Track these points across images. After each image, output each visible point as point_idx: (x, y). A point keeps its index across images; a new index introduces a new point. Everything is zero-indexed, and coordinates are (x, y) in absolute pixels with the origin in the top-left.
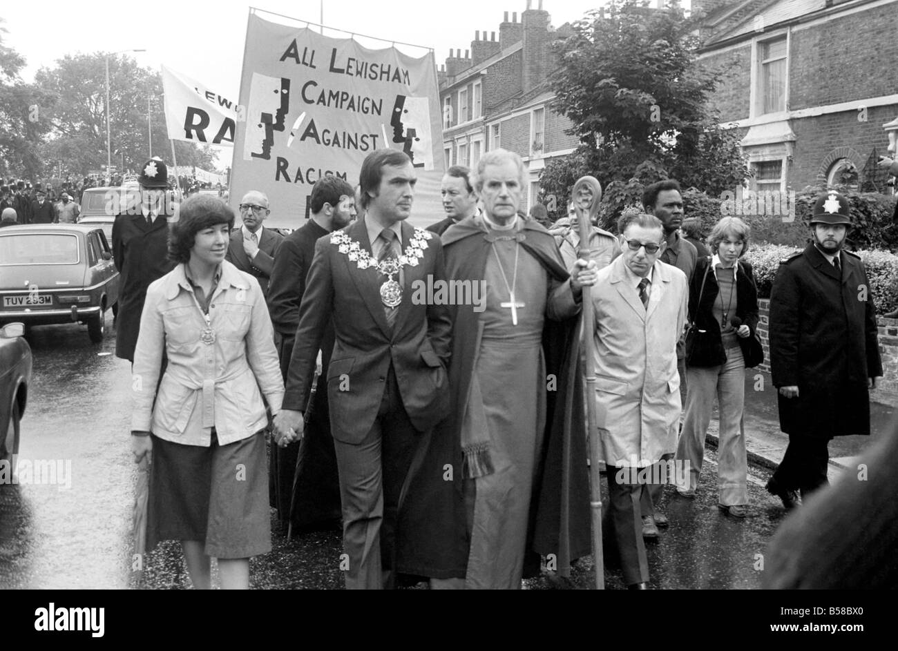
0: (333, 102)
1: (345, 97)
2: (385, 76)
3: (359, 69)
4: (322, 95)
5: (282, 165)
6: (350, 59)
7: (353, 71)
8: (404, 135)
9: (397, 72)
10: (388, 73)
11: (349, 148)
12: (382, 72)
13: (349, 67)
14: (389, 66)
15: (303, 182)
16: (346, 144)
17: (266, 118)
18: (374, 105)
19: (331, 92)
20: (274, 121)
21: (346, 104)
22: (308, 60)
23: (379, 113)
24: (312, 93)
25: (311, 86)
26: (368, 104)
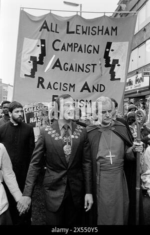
0: (70, 49)
1: (76, 45)
2: (100, 32)
3: (85, 30)
4: (64, 46)
5: (41, 81)
6: (77, 26)
7: (80, 31)
8: (111, 63)
9: (107, 29)
10: (102, 30)
11: (78, 71)
12: (99, 30)
13: (77, 30)
14: (103, 26)
15: (51, 89)
16: (77, 70)
17: (33, 59)
18: (94, 48)
19: (68, 44)
20: (38, 60)
21: (77, 49)
22: (54, 29)
23: (97, 52)
24: (58, 45)
25: (57, 42)
26: (90, 48)
